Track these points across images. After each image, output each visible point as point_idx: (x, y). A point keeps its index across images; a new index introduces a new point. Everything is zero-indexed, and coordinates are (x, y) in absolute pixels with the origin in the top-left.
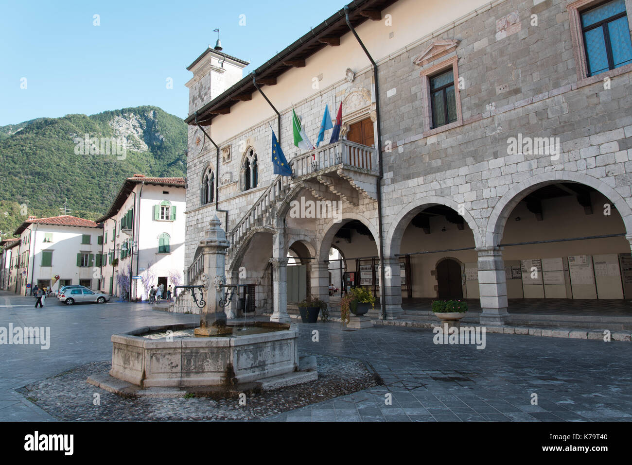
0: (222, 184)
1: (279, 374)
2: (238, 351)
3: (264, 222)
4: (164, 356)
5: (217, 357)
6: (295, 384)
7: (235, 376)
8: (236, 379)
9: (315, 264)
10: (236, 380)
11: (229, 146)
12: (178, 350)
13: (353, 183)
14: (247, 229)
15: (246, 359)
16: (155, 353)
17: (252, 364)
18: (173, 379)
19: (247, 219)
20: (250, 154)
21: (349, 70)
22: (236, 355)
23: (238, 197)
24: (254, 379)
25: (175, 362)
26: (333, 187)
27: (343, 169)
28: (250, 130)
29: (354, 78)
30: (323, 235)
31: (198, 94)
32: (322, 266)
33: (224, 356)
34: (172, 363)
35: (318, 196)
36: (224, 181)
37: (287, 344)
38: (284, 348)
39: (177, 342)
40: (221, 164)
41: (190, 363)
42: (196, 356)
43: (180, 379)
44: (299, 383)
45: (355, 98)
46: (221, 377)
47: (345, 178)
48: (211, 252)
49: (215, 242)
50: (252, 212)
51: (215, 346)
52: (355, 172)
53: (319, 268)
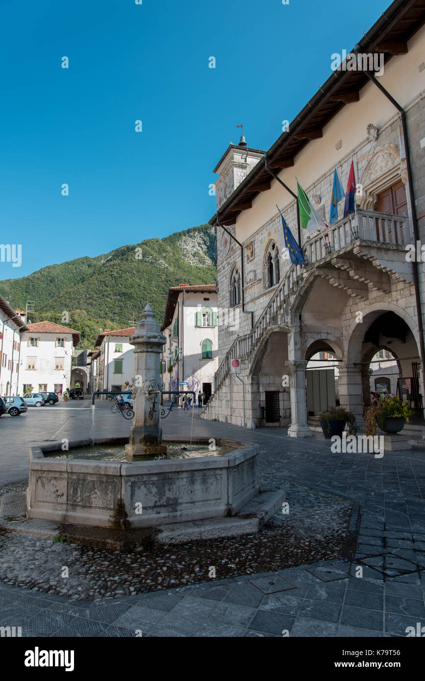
0: (247, 284)
1: (200, 518)
2: (134, 483)
3: (279, 320)
4: (50, 481)
5: (106, 488)
6: (216, 536)
7: (127, 517)
8: (128, 521)
9: (343, 368)
10: (127, 524)
11: (252, 243)
12: (64, 474)
13: (376, 263)
14: (263, 329)
15: (146, 494)
16: (41, 475)
17: (156, 502)
18: (58, 512)
19: (263, 318)
20: (272, 248)
21: (370, 126)
22: (130, 488)
23: (262, 295)
24: (158, 523)
25: (61, 489)
26: (353, 271)
27: (360, 246)
28: (270, 222)
29: (378, 135)
30: (351, 332)
31: (224, 194)
32: (352, 370)
33: (115, 488)
34: (57, 491)
35: (337, 284)
36: (249, 280)
37: (215, 476)
38: (210, 481)
39: (62, 464)
40: (245, 263)
41: (77, 494)
42: (83, 485)
43: (64, 513)
44: (223, 535)
45: (380, 158)
46: (110, 516)
47: (365, 258)
48: (139, 350)
49: (142, 337)
50: (268, 310)
51: (103, 473)
52: (379, 249)
53: (348, 372)
